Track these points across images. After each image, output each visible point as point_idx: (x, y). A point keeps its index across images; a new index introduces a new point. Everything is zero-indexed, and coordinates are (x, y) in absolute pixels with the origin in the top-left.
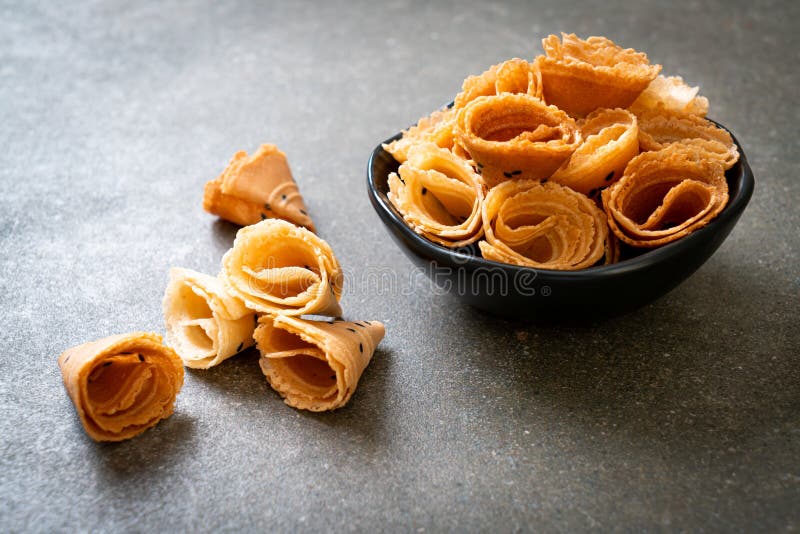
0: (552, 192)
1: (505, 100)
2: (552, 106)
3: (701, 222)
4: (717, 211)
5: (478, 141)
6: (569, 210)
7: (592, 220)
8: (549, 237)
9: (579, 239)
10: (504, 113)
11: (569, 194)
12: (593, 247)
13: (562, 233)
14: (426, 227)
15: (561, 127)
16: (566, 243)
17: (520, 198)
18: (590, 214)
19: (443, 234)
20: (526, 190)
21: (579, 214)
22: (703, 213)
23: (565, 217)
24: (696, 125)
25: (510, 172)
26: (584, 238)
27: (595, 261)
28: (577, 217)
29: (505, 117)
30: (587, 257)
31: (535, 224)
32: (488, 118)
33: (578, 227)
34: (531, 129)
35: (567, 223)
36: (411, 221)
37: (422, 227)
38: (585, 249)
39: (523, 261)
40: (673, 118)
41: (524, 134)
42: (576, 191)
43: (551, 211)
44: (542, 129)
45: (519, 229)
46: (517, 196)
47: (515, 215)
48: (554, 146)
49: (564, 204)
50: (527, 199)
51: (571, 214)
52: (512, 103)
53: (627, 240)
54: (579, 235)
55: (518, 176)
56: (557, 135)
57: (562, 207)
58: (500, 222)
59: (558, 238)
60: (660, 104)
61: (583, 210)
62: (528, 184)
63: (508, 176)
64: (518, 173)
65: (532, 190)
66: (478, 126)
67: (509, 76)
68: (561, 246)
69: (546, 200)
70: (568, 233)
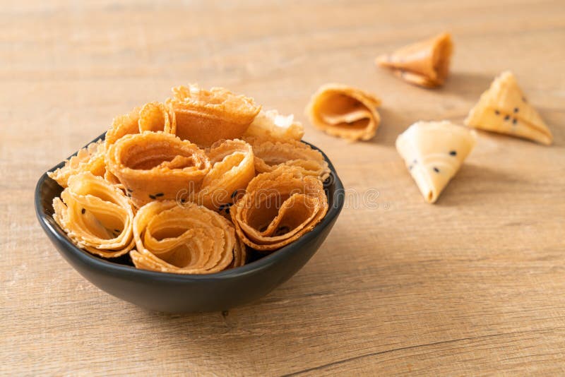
0: (191, 210)
1: (147, 137)
2: (185, 141)
3: (309, 227)
4: (320, 218)
5: (127, 170)
6: (204, 225)
7: (223, 233)
8: (189, 245)
9: (213, 248)
10: (147, 148)
11: (204, 212)
12: (223, 255)
13: (199, 243)
14: (87, 242)
15: (194, 157)
16: (202, 251)
17: (164, 216)
18: (221, 228)
19: (101, 247)
20: (169, 208)
21: (212, 227)
22: (309, 219)
23: (201, 230)
24: (296, 147)
25: (154, 195)
26: (216, 248)
27: (225, 266)
28: (211, 230)
29: (148, 150)
30: (219, 263)
31: (176, 237)
32: (134, 152)
33: (212, 239)
34: (169, 160)
35: (203, 235)
36: (74, 238)
37: (84, 242)
38: (217, 257)
39: (166, 267)
40: (278, 143)
41: (164, 163)
42: (210, 209)
43: (190, 225)
44: (178, 158)
45: (163, 241)
46: (162, 213)
47: (161, 228)
48: (189, 172)
49: (201, 220)
50: (170, 216)
51: (205, 228)
52: (153, 140)
53: (253, 245)
54: (212, 245)
55: (160, 198)
56: (191, 163)
57: (198, 222)
58: (148, 234)
59: (196, 246)
60: (268, 132)
61: (216, 225)
62: (171, 204)
63: (153, 198)
64: (161, 195)
65: (174, 209)
66: (127, 159)
67: (149, 115)
68: (198, 253)
69: (186, 217)
70: (204, 242)
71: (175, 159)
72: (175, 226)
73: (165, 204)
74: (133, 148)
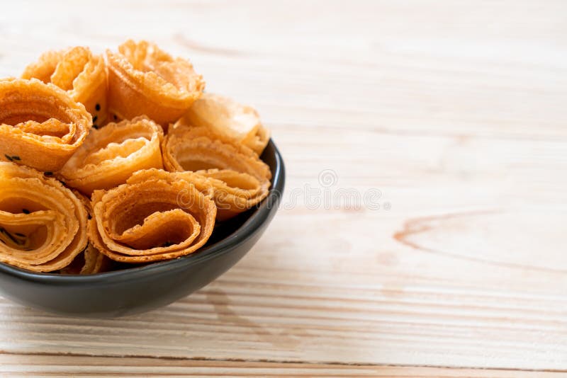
1: (32, 86)
6: (66, 212)
8: (49, 228)
13: (57, 230)
20: (24, 177)
21: (73, 219)
23: (63, 217)
25: (11, 156)
29: (30, 102)
33: (67, 231)
34: (41, 120)
35: (63, 223)
41: (30, 122)
43: (54, 207)
44: (52, 123)
49: (63, 205)
50: (25, 186)
51: (67, 216)
52: (39, 91)
55: (18, 161)
57: (61, 206)
59: (53, 234)
62: (30, 172)
63: (8, 158)
64: (17, 159)
65: (29, 180)
68: (52, 238)
69: (47, 195)
71: (48, 122)
72: (36, 201)
73: (22, 170)
74: (10, 94)
